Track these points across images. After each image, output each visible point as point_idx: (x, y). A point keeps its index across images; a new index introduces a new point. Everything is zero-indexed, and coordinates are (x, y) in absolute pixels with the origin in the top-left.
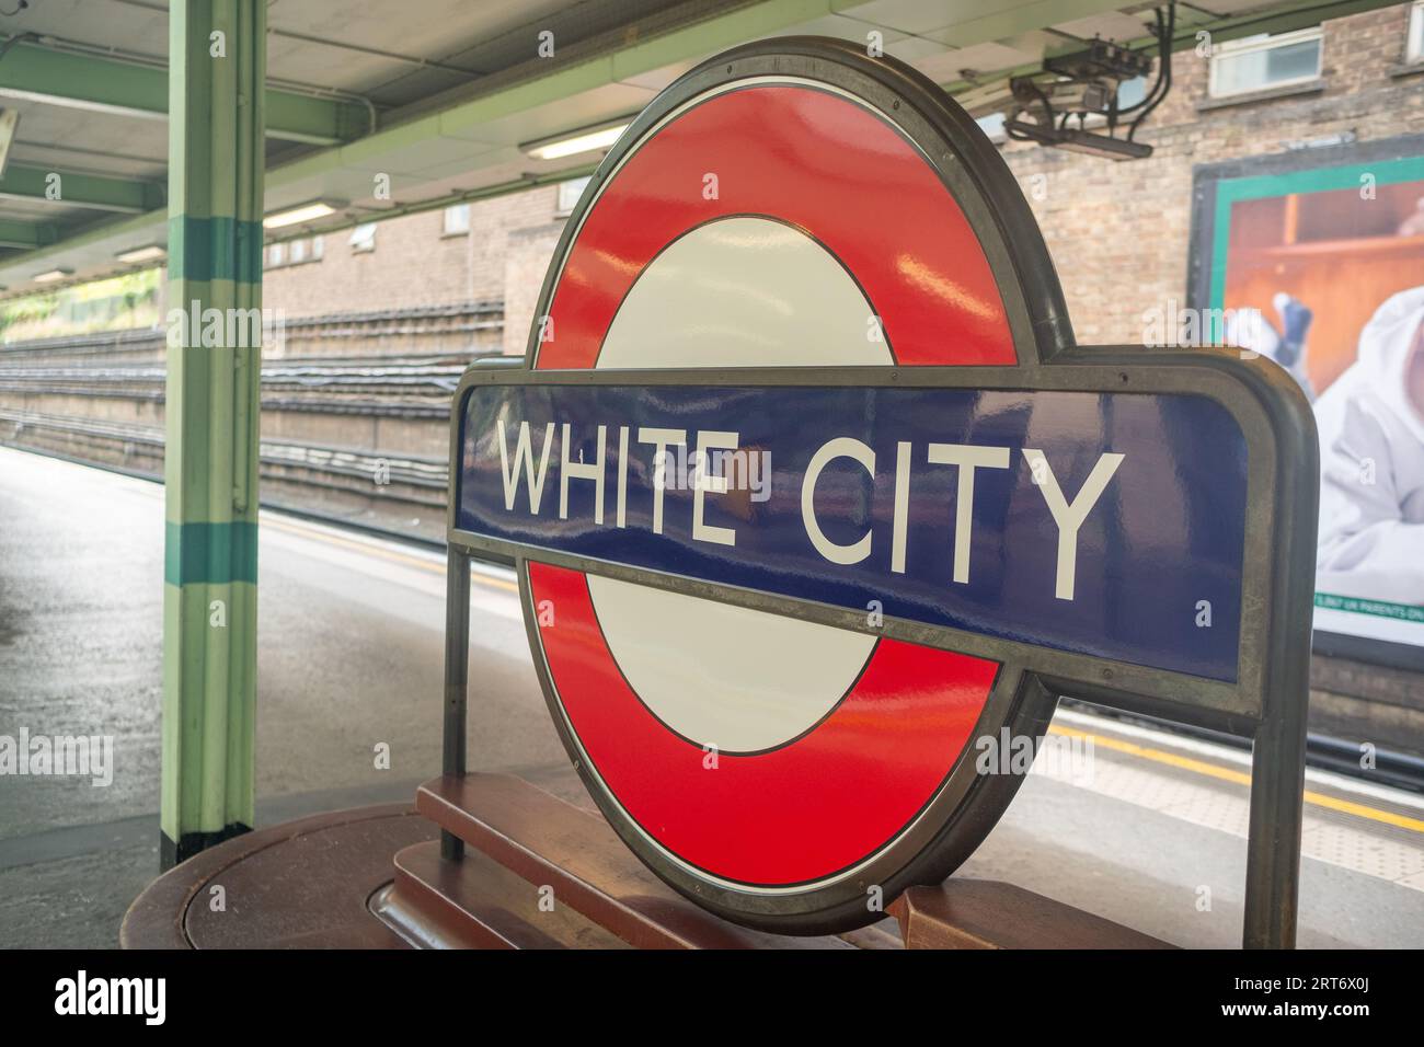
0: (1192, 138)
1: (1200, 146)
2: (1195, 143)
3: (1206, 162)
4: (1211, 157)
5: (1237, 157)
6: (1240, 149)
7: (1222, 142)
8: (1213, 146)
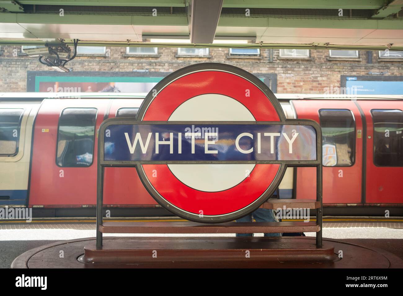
0: (26, 64)
1: (29, 66)
2: (28, 65)
3: (31, 70)
4: (33, 69)
5: (41, 70)
6: (41, 68)
7: (36, 66)
8: (33, 67)
